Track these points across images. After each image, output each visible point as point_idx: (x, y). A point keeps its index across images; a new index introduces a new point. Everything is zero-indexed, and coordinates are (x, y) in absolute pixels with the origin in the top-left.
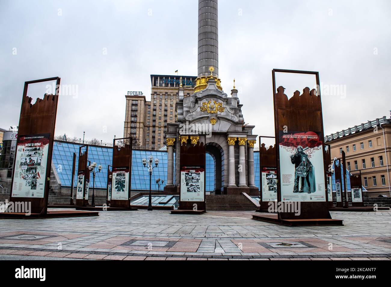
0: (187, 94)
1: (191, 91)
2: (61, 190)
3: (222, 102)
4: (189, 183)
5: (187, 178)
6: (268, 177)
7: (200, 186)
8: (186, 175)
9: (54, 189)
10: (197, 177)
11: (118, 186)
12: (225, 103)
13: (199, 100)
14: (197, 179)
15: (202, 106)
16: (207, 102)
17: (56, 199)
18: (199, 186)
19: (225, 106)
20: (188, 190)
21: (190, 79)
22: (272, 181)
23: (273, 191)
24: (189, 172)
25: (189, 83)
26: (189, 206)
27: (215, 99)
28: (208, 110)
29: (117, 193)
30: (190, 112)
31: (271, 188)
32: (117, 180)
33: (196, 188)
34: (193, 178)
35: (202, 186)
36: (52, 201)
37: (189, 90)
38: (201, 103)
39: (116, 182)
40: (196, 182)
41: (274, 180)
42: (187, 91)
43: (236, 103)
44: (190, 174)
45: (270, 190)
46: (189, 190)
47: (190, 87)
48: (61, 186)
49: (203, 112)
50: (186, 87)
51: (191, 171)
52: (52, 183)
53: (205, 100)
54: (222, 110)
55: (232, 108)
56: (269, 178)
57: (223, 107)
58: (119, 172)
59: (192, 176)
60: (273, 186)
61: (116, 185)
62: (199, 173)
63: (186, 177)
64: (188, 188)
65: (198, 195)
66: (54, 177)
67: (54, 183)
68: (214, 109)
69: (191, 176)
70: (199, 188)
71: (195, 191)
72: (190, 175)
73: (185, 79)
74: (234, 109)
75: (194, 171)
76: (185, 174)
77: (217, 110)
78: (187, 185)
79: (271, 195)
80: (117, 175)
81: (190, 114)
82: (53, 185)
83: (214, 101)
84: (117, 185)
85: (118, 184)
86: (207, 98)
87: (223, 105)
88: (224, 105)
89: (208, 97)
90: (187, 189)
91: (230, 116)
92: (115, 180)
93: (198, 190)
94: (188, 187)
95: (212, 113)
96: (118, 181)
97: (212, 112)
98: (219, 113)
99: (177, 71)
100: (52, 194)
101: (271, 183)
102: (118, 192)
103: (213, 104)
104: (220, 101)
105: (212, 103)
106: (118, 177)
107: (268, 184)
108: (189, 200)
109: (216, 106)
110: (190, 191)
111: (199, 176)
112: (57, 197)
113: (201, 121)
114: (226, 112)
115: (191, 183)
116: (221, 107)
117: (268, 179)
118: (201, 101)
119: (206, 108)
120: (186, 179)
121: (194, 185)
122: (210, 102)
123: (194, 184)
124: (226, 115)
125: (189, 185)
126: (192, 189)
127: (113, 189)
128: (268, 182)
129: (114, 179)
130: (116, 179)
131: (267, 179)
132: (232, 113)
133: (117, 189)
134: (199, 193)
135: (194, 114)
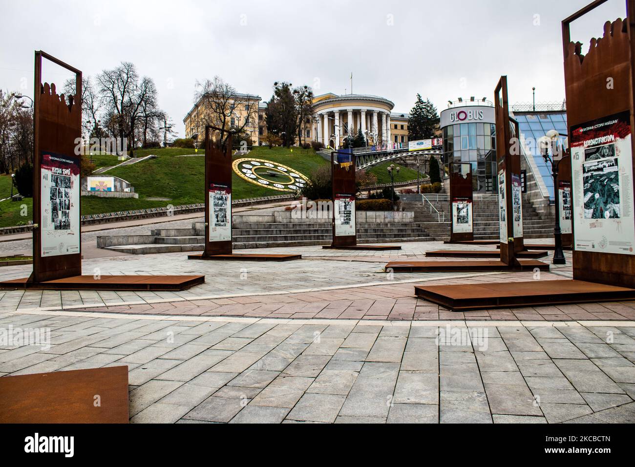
2: (550, 209)
9: (537, 209)
11: (593, 197)
17: (540, 228)
29: (593, 225)
32: (589, 174)
36: (532, 232)
39: (586, 180)
48: (550, 201)
52: (534, 196)
58: (593, 142)
61: (585, 192)
66: (536, 183)
67: (537, 195)
80: (588, 155)
82: (535, 200)
84: (590, 195)
85: (592, 189)
92: (581, 176)
96: (592, 176)
100: (534, 217)
102: (594, 220)
106: (592, 163)
112: (544, 223)
127: (578, 209)
129: (577, 172)
130: (584, 172)
133: (591, 211)
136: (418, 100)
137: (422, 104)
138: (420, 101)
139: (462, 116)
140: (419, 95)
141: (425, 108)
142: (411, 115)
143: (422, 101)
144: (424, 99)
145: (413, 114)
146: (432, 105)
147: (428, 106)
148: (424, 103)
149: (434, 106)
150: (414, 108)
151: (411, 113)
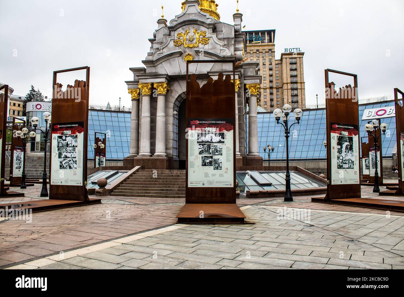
0: (256, 50)
1: (261, 47)
3: (206, 30)
4: (63, 154)
5: (60, 145)
6: (200, 140)
7: (77, 159)
8: (59, 140)
10: (74, 143)
12: (210, 31)
13: (172, 31)
14: (74, 146)
15: (176, 38)
16: (184, 32)
18: (75, 158)
19: (210, 35)
20: (61, 166)
21: (259, 34)
22: (209, 147)
23: (212, 167)
24: (63, 134)
25: (257, 38)
26: (61, 193)
27: (196, 26)
28: (185, 44)
30: (160, 49)
31: (208, 161)
33: (72, 162)
34: (67, 145)
35: (79, 158)
37: (258, 47)
38: (175, 34)
40: (72, 151)
41: (215, 144)
42: (256, 47)
43: (232, 30)
44: (64, 138)
45: (204, 164)
46: (63, 165)
47: (259, 43)
49: (177, 47)
50: (255, 43)
51: (65, 132)
53: (180, 29)
54: (205, 41)
55: (224, 38)
56: (203, 142)
57: (207, 36)
59: (66, 140)
60: (212, 157)
62: (76, 136)
63: (59, 143)
64: (61, 162)
65: (75, 174)
68: (194, 42)
69: (65, 142)
70: (76, 161)
71: (70, 167)
72: (64, 140)
73: (253, 34)
74: (226, 38)
75: (69, 132)
76: (57, 138)
77: (198, 43)
78: (59, 158)
79: (206, 175)
81: (159, 52)
83: (194, 29)
86: (184, 27)
87: (207, 34)
88: (209, 33)
89: (185, 25)
90: (59, 164)
91: (218, 50)
93: (75, 165)
94: (61, 160)
95: (191, 48)
97: (191, 46)
98: (201, 46)
99: (245, 26)
101: (208, 151)
103: (193, 34)
104: (203, 29)
105: (192, 32)
107: (200, 153)
108: (61, 183)
109: (197, 36)
110: (64, 167)
111: (76, 141)
113: (171, 60)
114: (212, 44)
115: (65, 154)
116: (204, 37)
117: (201, 143)
118: (176, 32)
119: (182, 41)
120: (58, 147)
121: (69, 157)
122: (188, 31)
123: (69, 155)
124: (211, 49)
125: (63, 156)
126: (66, 164)
128: (200, 150)
131: (198, 142)
132: (221, 44)
134: (75, 170)
135: (165, 52)
136: (32, 89)
137: (34, 92)
138: (33, 90)
139: (39, 107)
140: (33, 86)
141: (36, 95)
142: (26, 98)
143: (34, 90)
144: (36, 89)
145: (28, 98)
146: (41, 94)
147: (38, 94)
148: (36, 91)
149: (42, 95)
150: (28, 94)
151: (26, 97)
